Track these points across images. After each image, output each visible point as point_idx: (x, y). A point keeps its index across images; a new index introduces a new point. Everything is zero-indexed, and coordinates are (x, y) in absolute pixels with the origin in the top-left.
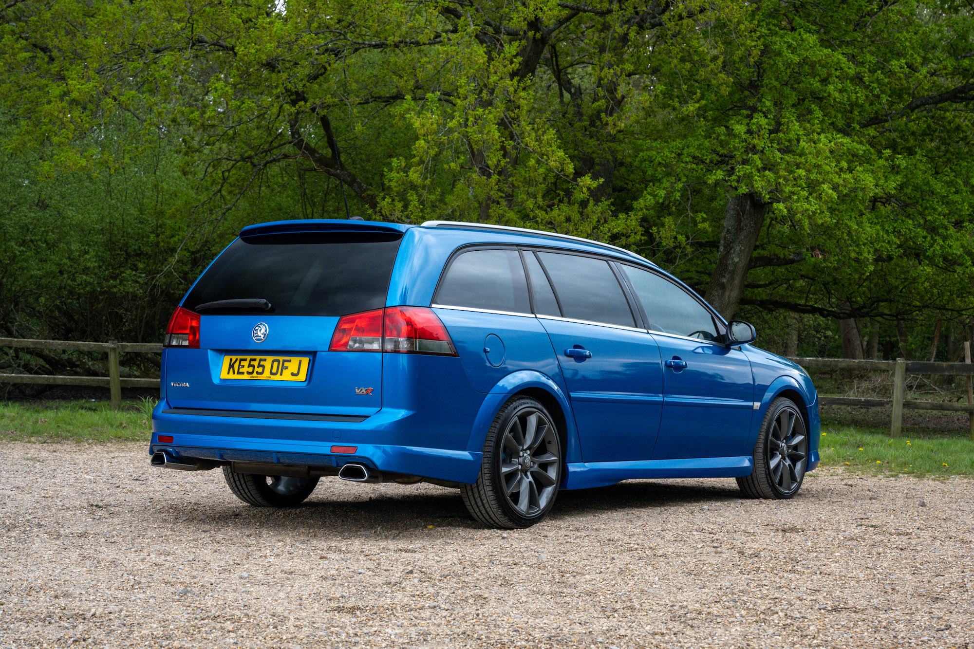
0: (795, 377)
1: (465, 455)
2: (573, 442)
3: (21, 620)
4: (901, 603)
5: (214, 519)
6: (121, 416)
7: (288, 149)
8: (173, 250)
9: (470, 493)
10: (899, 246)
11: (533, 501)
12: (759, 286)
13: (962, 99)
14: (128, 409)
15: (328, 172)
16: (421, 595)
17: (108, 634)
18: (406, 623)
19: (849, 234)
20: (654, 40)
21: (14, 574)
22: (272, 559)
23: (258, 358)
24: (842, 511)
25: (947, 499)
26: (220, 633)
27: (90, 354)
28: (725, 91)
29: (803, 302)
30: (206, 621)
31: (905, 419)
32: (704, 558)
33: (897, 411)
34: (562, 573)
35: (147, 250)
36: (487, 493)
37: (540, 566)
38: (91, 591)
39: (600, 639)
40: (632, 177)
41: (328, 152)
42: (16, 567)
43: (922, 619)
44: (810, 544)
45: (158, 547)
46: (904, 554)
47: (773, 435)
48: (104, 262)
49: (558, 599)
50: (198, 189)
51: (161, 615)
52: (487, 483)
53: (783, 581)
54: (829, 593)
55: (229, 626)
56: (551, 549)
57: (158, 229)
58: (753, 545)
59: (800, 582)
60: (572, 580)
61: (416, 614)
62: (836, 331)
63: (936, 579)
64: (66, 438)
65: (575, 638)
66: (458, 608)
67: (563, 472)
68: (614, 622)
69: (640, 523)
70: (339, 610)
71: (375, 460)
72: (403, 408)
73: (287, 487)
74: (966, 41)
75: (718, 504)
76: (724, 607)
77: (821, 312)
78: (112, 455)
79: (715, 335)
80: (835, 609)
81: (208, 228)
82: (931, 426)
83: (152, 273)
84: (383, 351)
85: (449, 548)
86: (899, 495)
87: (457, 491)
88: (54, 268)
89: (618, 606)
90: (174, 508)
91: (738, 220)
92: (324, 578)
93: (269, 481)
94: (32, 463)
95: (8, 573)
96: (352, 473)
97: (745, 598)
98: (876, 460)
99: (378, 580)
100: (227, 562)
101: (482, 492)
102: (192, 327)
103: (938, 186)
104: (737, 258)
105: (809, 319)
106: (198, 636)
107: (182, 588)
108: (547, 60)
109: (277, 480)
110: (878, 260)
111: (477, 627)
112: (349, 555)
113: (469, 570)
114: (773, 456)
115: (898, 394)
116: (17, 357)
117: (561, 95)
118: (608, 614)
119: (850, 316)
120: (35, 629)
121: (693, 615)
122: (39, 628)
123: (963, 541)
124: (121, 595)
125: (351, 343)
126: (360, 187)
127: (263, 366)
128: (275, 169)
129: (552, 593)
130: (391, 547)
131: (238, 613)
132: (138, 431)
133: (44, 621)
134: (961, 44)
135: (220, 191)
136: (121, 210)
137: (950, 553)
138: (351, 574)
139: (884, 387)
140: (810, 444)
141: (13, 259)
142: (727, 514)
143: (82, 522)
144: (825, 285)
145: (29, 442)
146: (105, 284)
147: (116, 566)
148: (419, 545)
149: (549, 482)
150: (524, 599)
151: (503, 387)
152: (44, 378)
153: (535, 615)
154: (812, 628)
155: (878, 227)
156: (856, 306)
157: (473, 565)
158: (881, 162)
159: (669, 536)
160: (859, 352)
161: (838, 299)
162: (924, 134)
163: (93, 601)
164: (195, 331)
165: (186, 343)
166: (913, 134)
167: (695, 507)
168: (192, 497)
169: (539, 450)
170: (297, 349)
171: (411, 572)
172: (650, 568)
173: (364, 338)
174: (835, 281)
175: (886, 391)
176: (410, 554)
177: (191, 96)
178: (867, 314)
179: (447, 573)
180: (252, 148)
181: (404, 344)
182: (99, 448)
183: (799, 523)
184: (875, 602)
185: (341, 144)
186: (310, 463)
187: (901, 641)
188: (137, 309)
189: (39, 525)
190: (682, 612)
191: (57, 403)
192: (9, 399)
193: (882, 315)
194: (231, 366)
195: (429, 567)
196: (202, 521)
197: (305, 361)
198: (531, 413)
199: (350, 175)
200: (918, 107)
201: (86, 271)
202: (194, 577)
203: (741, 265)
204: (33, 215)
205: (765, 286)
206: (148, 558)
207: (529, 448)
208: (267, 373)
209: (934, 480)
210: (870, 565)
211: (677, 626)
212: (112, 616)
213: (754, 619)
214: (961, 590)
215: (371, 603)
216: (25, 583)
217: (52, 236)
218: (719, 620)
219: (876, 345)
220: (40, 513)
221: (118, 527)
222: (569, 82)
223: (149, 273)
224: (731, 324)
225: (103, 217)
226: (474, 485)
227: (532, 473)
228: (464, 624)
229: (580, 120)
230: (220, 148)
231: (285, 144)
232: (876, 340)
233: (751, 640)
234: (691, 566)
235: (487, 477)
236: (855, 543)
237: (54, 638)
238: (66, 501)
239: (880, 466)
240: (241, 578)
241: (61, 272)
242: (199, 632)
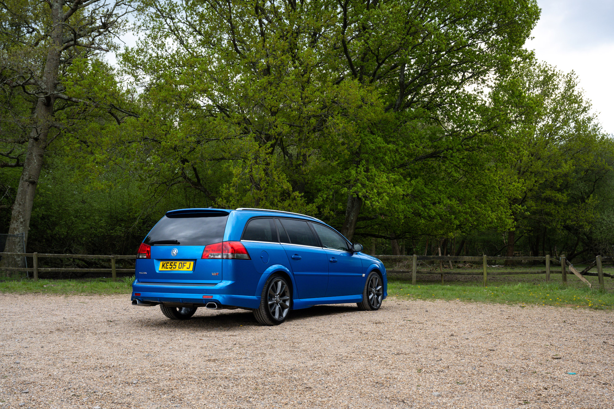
0: (377, 263)
1: (254, 297)
2: (295, 291)
3: (85, 369)
4: (422, 350)
5: (157, 325)
6: (117, 284)
7: (181, 179)
8: (135, 219)
9: (256, 312)
10: (413, 213)
11: (281, 314)
12: (361, 228)
13: (434, 157)
14: (119, 281)
15: (196, 188)
16: (240, 353)
17: (120, 374)
18: (236, 365)
19: (394, 208)
20: (319, 136)
21: (80, 350)
22: (181, 341)
23: (174, 262)
24: (397, 314)
25: (436, 309)
26: (164, 372)
27: (103, 260)
28: (347, 157)
29: (377, 234)
30: (158, 367)
31: (417, 277)
32: (347, 335)
33: (414, 275)
34: (294, 343)
35: (125, 218)
36: (263, 312)
37: (285, 340)
38: (111, 356)
39: (311, 369)
40: (312, 188)
41: (195, 180)
42: (81, 347)
43: (431, 356)
44: (386, 328)
45: (136, 337)
46: (422, 331)
47: (370, 286)
48: (108, 223)
49: (293, 353)
50: (145, 195)
51: (140, 365)
52: (263, 308)
53: (377, 343)
54: (395, 347)
55: (167, 369)
56: (289, 333)
57: (129, 211)
58: (365, 329)
59: (384, 344)
60: (297, 345)
61: (239, 361)
62: (389, 244)
63: (434, 341)
64: (95, 293)
65: (301, 369)
66: (255, 358)
67: (292, 303)
68: (315, 362)
69: (321, 322)
70: (209, 360)
71: (220, 300)
72: (230, 280)
73: (185, 311)
74: (435, 135)
75: (350, 313)
76: (356, 354)
77: (384, 237)
78: (114, 300)
79: (347, 249)
80: (398, 354)
81: (150, 210)
82: (426, 279)
83: (127, 228)
84: (222, 258)
85: (249, 334)
86: (418, 308)
87: (252, 311)
88: (88, 226)
89: (316, 355)
90: (141, 321)
91: (353, 203)
92: (202, 348)
93: (178, 309)
94: (82, 304)
95: (77, 350)
96: (211, 306)
97: (364, 351)
98: (407, 294)
99: (223, 348)
100: (163, 342)
101: (261, 312)
102: (147, 251)
103: (427, 191)
104: (352, 218)
105: (379, 240)
106: (155, 373)
107: (147, 354)
108: (279, 144)
109: (181, 309)
110: (405, 217)
111: (263, 366)
112: (211, 338)
113: (258, 343)
114: (370, 294)
115: (414, 268)
116: (74, 261)
117: (285, 157)
118: (313, 358)
119: (395, 239)
120: (90, 373)
121: (345, 358)
122: (92, 372)
123: (443, 325)
124: (123, 357)
125: (210, 256)
126: (208, 193)
127: (176, 265)
128: (175, 186)
129: (290, 351)
130: (227, 334)
131: (170, 363)
132: (123, 290)
133: (94, 369)
134: (434, 136)
135: (154, 195)
136: (115, 203)
137: (439, 330)
138: (212, 346)
139: (408, 265)
140: (384, 289)
141: (72, 223)
142: (354, 317)
143: (105, 328)
144: (385, 227)
145: (81, 295)
146: (108, 232)
147: (120, 345)
148: (237, 333)
149: (286, 307)
150: (280, 354)
151: (268, 271)
152: (86, 270)
153: (285, 360)
154: (390, 362)
155: (405, 206)
156: (397, 235)
157: (259, 341)
158: (406, 182)
159: (333, 327)
160: (398, 252)
161: (390, 232)
162: (420, 169)
163: (112, 360)
164: (148, 252)
165: (145, 257)
166: (416, 170)
167: (342, 315)
168: (147, 316)
169: (282, 295)
170: (188, 258)
171: (235, 344)
172: (327, 340)
173: (215, 254)
174: (389, 225)
175: (409, 266)
176: (234, 337)
177: (141, 159)
178: (401, 238)
179: (249, 344)
180: (166, 179)
181: (230, 256)
182: (108, 297)
183: (381, 320)
184: (412, 350)
185: (200, 177)
186: (194, 302)
187: (424, 366)
188: (121, 241)
189: (88, 330)
190: (341, 357)
191: (90, 279)
192: (71, 278)
193: (407, 238)
194: (163, 265)
195: (242, 342)
196: (152, 326)
197: (192, 263)
198: (279, 281)
199: (204, 188)
200: (418, 160)
201: (101, 227)
202: (151, 349)
203: (354, 220)
204: (80, 206)
205: (363, 228)
206: (132, 342)
207: (279, 294)
208: (177, 268)
209: (430, 301)
210: (409, 336)
211: (339, 363)
212: (121, 366)
213: (368, 359)
214: (444, 344)
215: (221, 357)
216: (85, 354)
217: (88, 214)
218: (355, 360)
219: (404, 249)
220: (88, 325)
221: (119, 329)
222: (287, 152)
223: (126, 228)
224: (353, 245)
225: (108, 206)
226: (258, 309)
227: (280, 304)
228: (258, 365)
229: (292, 166)
230: (154, 179)
231: (179, 177)
232: (404, 247)
233: (367, 367)
234: (342, 339)
235: (263, 306)
236: (403, 327)
237: (98, 376)
238: (98, 320)
239: (409, 296)
240: (169, 349)
241: (91, 228)
242: (156, 372)
